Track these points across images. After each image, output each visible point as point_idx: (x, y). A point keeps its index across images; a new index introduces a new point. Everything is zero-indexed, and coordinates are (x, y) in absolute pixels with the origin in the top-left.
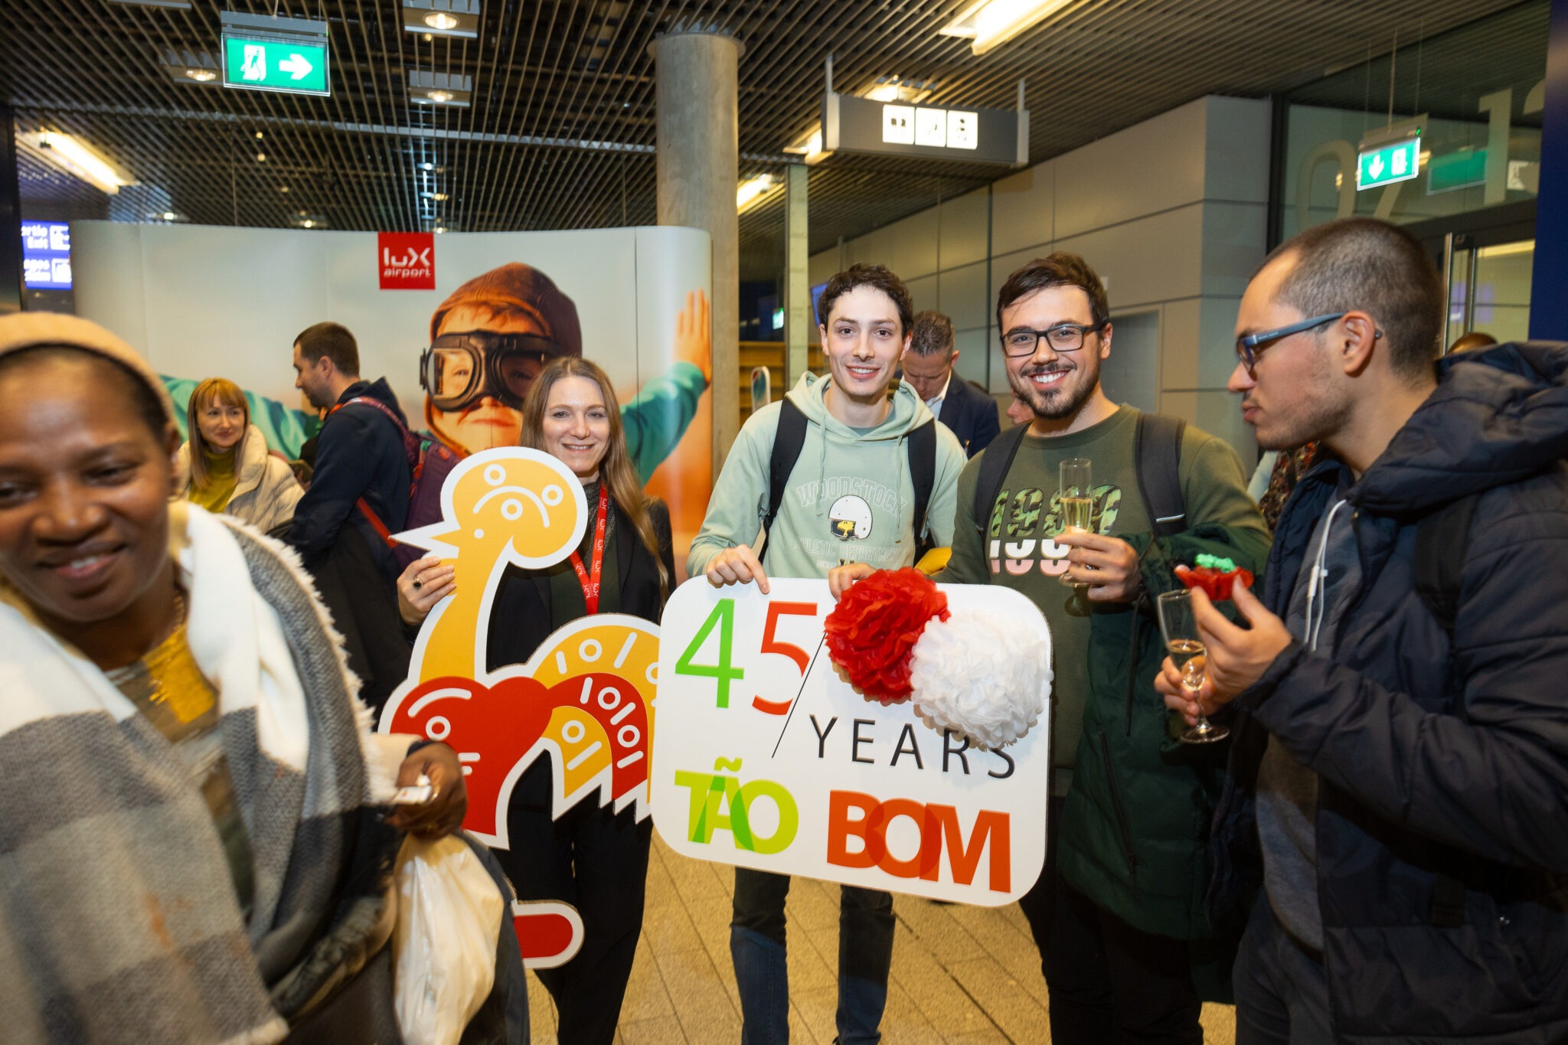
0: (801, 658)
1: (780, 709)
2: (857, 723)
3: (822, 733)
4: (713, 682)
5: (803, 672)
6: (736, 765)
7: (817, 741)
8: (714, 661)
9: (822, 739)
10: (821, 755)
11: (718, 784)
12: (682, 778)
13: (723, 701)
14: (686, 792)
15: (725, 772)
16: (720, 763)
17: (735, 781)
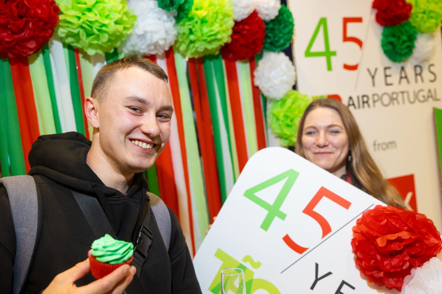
0: (326, 229)
1: (300, 250)
2: (343, 283)
3: (319, 276)
4: (265, 213)
5: (323, 236)
6: (257, 265)
7: (314, 279)
8: (271, 201)
9: (317, 280)
10: (312, 288)
11: (241, 268)
12: (220, 254)
13: (265, 226)
14: (219, 263)
15: (247, 265)
16: (248, 258)
17: (252, 273)
